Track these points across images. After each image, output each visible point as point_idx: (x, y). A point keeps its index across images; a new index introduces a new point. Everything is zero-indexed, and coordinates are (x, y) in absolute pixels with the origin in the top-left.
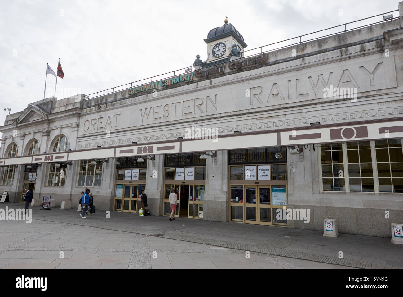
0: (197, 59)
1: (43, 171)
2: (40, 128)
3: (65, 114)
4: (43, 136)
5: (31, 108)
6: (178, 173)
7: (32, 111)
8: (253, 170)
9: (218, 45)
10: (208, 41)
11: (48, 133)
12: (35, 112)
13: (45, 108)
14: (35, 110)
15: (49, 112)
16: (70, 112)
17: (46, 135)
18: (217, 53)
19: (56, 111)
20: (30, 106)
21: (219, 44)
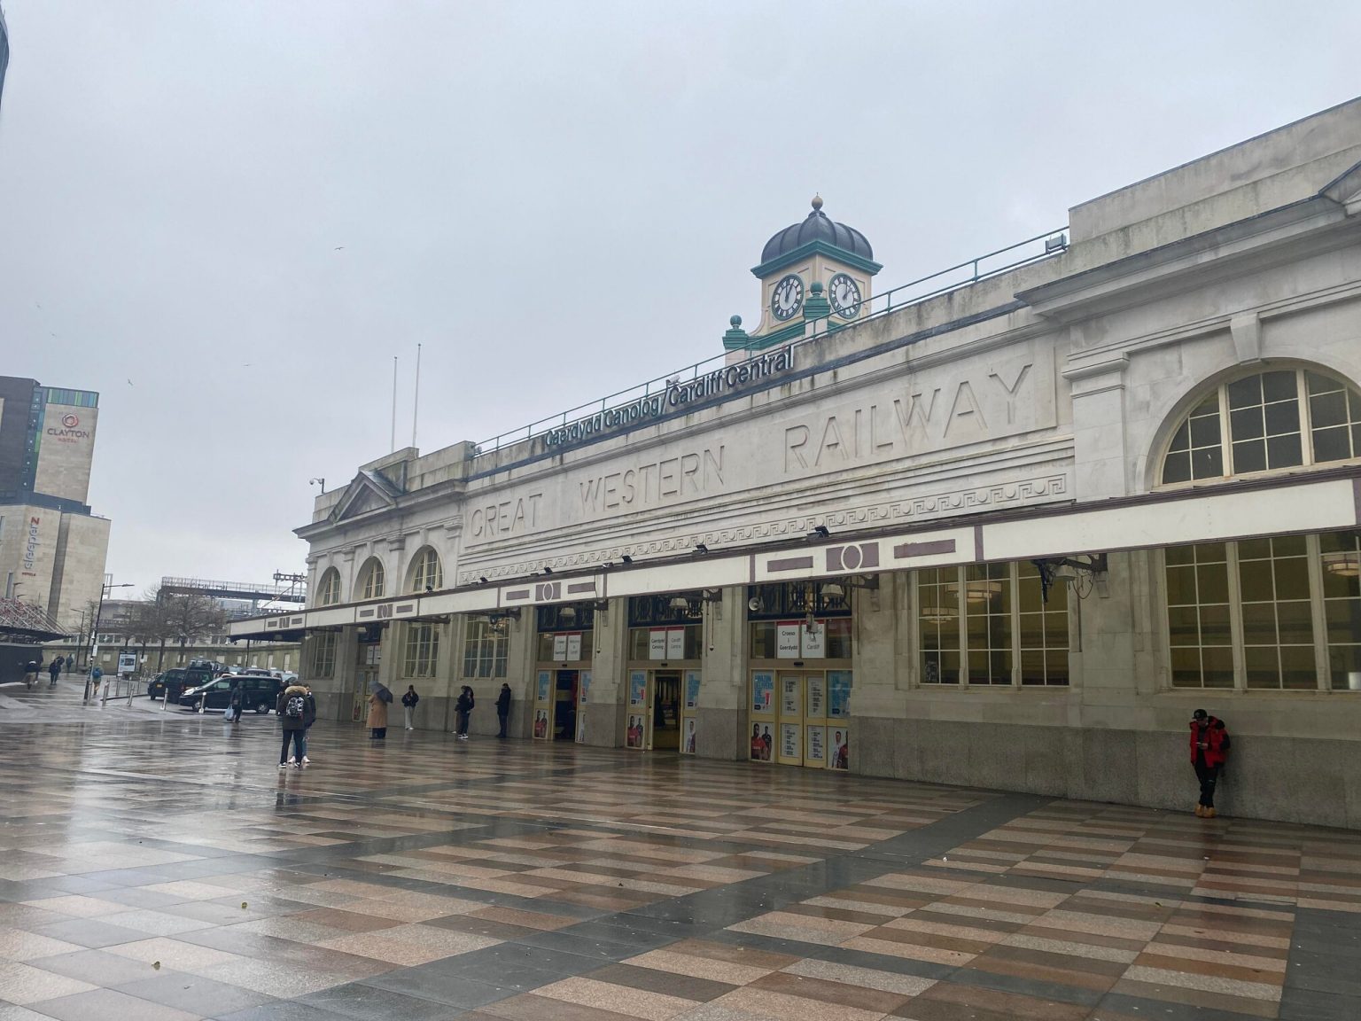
0: (731, 327)
1: (393, 639)
2: (384, 530)
3: (431, 496)
4: (391, 551)
5: (363, 479)
6: (655, 641)
7: (366, 486)
8: (793, 634)
9: (785, 284)
10: (758, 272)
11: (401, 544)
12: (373, 491)
13: (391, 476)
14: (371, 486)
15: (401, 488)
16: (444, 489)
17: (398, 549)
18: (784, 306)
19: (416, 486)
20: (361, 477)
21: (787, 279)
